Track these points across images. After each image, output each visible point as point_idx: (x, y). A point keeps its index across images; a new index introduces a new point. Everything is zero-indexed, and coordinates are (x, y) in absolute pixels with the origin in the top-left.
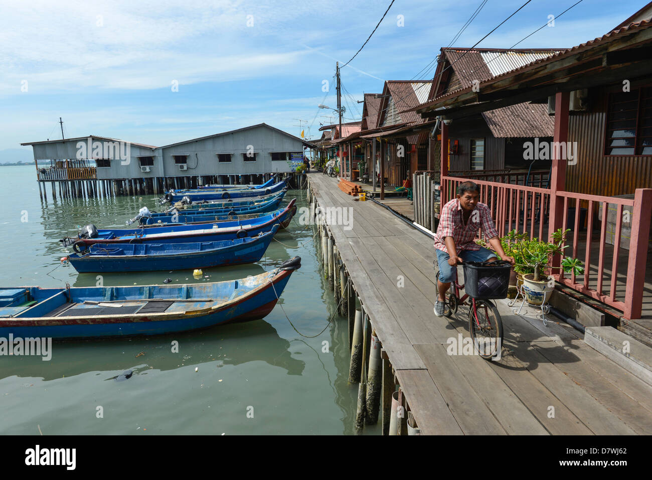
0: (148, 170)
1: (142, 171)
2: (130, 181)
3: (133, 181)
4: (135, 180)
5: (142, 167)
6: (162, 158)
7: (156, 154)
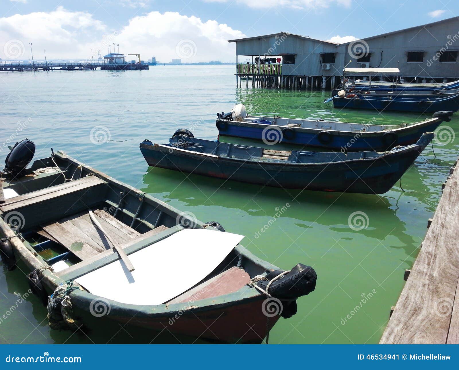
0: (328, 68)
1: (322, 69)
2: (310, 79)
3: (312, 78)
4: (315, 77)
5: (323, 64)
6: (344, 55)
7: (339, 50)
